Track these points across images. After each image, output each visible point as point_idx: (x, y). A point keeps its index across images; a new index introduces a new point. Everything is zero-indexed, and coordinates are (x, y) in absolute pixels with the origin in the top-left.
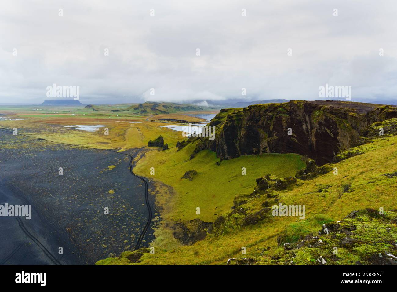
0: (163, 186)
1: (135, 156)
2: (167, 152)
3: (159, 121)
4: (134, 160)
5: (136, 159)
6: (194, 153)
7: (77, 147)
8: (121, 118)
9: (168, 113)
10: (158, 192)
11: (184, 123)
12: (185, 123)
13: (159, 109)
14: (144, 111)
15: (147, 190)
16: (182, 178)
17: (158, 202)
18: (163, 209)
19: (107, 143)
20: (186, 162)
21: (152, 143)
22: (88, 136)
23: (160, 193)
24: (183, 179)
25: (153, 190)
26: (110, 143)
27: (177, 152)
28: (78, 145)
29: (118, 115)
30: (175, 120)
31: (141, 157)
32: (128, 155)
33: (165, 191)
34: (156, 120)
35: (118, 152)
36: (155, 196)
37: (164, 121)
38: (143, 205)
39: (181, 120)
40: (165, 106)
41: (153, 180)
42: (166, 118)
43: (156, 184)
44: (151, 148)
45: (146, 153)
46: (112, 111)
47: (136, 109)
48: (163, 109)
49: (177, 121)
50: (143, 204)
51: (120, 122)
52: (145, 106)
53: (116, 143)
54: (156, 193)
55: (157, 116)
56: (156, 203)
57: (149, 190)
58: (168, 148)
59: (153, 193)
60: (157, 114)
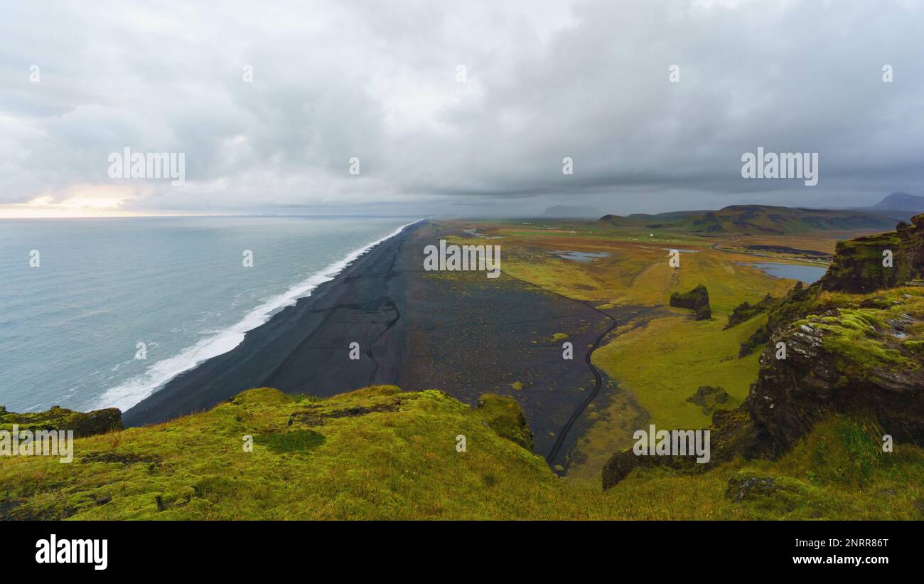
0: (628, 407)
1: (624, 323)
2: (703, 326)
3: (743, 250)
4: (616, 330)
5: (620, 328)
6: (752, 341)
7: (536, 288)
8: (657, 240)
9: (782, 233)
10: (607, 418)
11: (816, 258)
12: (819, 260)
13: (756, 223)
14: (717, 228)
15: (588, 404)
16: (688, 401)
17: (587, 441)
18: (584, 463)
19: (590, 288)
20: (727, 362)
21: (680, 300)
22: (568, 272)
23: (608, 421)
24: (689, 405)
25: (598, 408)
26: (596, 289)
27: (724, 329)
28: (539, 286)
29: (652, 235)
30: (791, 249)
31: (636, 327)
32: (611, 317)
33: (626, 419)
34: (735, 248)
35: (597, 308)
36: (591, 423)
37: (755, 252)
38: (550, 436)
39: (807, 252)
40: (773, 218)
41: (619, 386)
42: (767, 243)
43: (618, 396)
44: (675, 310)
45: (653, 319)
46: (647, 226)
47: (697, 223)
48: (769, 224)
49: (796, 252)
50: (554, 432)
51: (648, 249)
52: (721, 217)
53: (608, 290)
54: (599, 418)
55: (747, 238)
56: (581, 442)
57: (591, 406)
58: (712, 316)
59: (594, 415)
60: (748, 235)
